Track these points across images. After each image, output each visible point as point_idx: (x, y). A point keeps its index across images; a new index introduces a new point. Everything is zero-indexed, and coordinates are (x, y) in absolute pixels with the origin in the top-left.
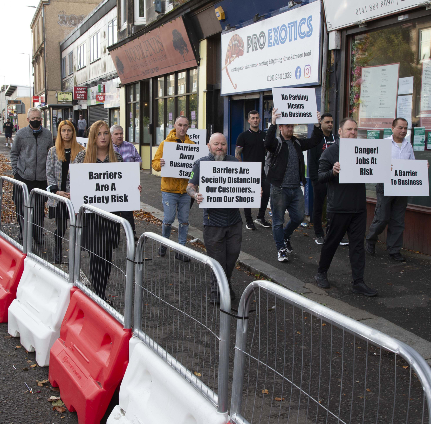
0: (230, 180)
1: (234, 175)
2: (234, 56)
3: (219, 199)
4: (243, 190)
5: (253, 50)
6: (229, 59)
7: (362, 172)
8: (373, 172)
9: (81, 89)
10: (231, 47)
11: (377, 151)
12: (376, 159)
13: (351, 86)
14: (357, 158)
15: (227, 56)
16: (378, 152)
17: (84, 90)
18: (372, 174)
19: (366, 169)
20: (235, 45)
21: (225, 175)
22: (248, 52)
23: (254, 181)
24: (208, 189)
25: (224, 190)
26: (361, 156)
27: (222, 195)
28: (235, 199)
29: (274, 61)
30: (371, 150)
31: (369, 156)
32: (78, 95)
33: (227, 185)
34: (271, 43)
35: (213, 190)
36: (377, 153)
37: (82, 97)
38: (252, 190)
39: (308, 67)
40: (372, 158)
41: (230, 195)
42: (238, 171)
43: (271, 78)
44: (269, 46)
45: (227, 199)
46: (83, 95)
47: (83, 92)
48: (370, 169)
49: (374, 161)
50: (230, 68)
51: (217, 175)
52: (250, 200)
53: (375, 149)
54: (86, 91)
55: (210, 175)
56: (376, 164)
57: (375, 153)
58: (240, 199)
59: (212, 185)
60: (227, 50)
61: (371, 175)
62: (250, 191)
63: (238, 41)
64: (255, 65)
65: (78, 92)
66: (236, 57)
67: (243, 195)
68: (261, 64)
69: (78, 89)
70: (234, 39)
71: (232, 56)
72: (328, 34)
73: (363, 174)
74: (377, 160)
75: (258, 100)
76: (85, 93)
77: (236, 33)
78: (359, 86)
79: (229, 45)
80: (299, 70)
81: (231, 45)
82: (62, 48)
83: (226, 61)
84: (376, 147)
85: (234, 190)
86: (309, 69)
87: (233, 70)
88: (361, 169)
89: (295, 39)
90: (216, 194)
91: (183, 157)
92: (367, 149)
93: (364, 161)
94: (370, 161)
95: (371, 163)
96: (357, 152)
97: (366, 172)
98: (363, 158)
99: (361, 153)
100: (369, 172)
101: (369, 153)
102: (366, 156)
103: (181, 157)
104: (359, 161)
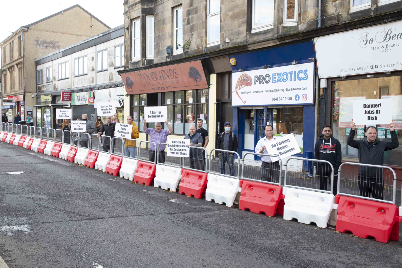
0: (178, 146)
1: (180, 144)
2: (244, 85)
3: (174, 153)
4: (183, 150)
5: (260, 83)
6: (238, 87)
7: (369, 118)
8: (377, 118)
9: (67, 94)
10: (241, 81)
13: (334, 106)
15: (237, 85)
17: (69, 94)
20: (244, 80)
21: (176, 144)
22: (255, 84)
23: (187, 146)
24: (171, 149)
25: (176, 150)
26: (368, 109)
27: (175, 152)
28: (180, 153)
29: (278, 91)
31: (375, 109)
32: (64, 97)
33: (177, 148)
34: (275, 81)
35: (172, 150)
36: (381, 107)
37: (67, 99)
38: (186, 150)
39: (305, 95)
40: (377, 110)
41: (178, 152)
42: (181, 142)
43: (274, 99)
44: (273, 82)
45: (177, 153)
46: (68, 98)
47: (68, 96)
48: (375, 116)
49: (378, 112)
50: (239, 92)
51: (174, 144)
52: (185, 154)
53: (379, 105)
54: (71, 95)
55: (171, 144)
58: (181, 153)
59: (172, 148)
60: (237, 82)
62: (185, 151)
63: (247, 77)
64: (262, 92)
65: (65, 95)
66: (245, 86)
67: (183, 152)
68: (266, 91)
69: (65, 94)
70: (243, 76)
71: (241, 85)
72: (319, 80)
75: (263, 110)
76: (70, 96)
77: (245, 73)
78: (338, 106)
79: (239, 79)
80: (298, 96)
81: (241, 79)
82: (38, 63)
83: (236, 88)
85: (180, 150)
86: (306, 96)
87: (242, 93)
88: (368, 117)
89: (295, 80)
90: (173, 151)
91: (122, 129)
92: (373, 105)
93: (370, 112)
94: (375, 112)
95: (376, 113)
96: (365, 107)
97: (372, 118)
98: (370, 110)
99: (368, 107)
100: (374, 118)
101: (374, 108)
102: (372, 109)
103: (121, 129)
104: (366, 112)
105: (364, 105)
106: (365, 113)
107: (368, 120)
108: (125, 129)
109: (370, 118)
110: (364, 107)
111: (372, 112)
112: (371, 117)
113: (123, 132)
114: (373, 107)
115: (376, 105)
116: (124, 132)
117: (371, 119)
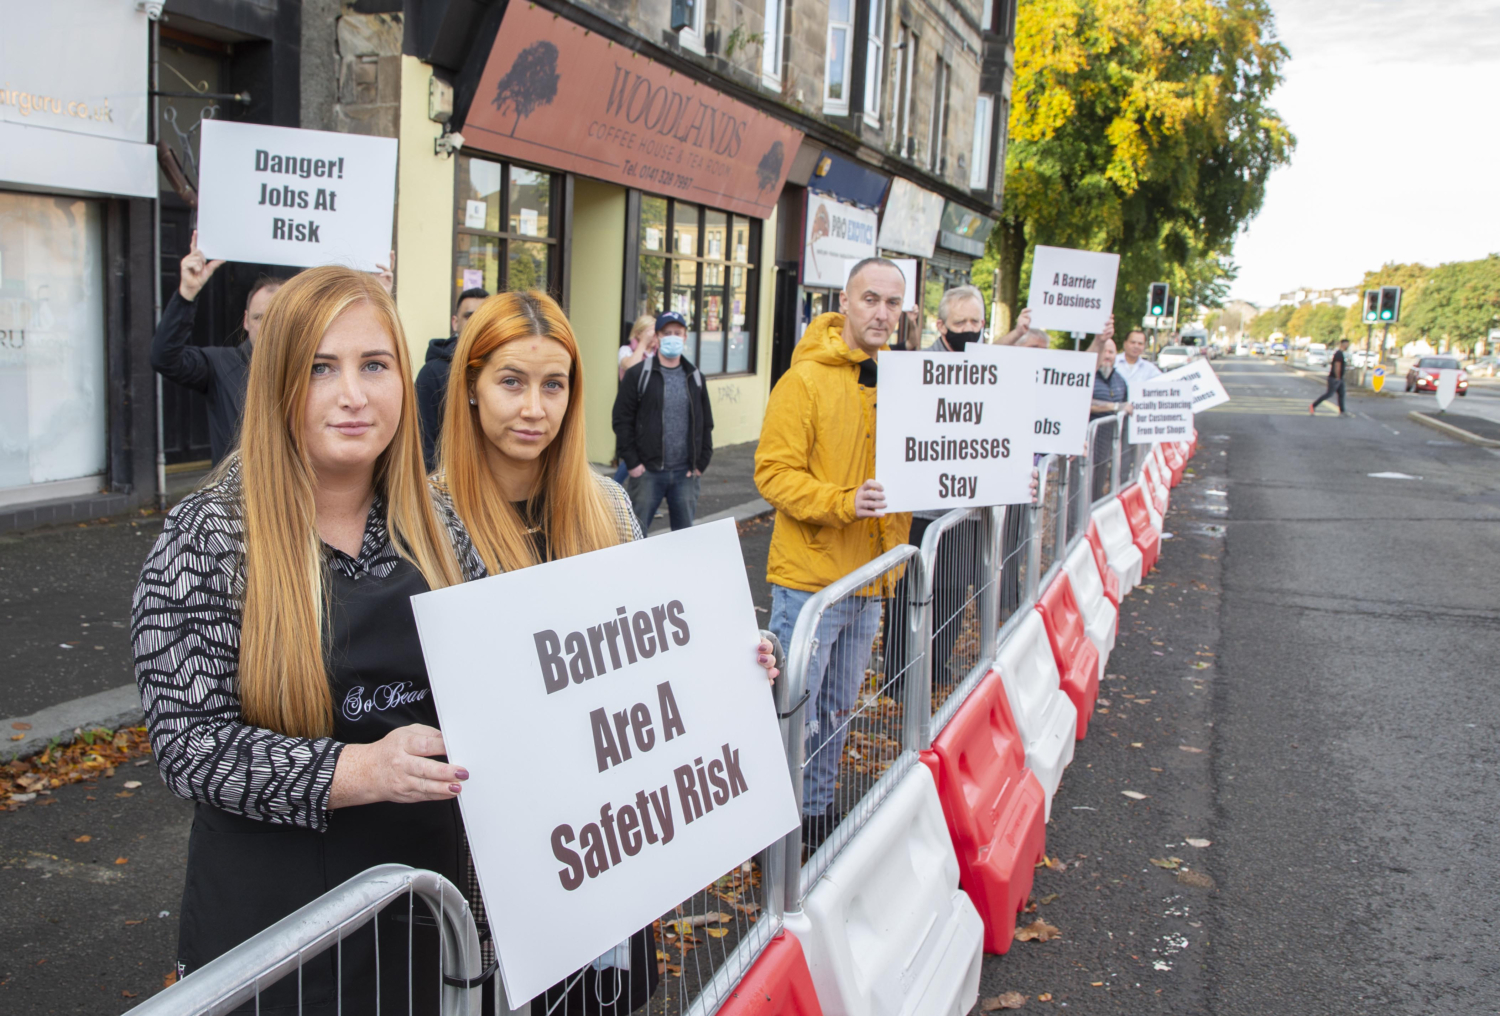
0: (1162, 405)
1: (1164, 399)
4: (1174, 418)
7: (279, 228)
8: (319, 233)
11: (340, 170)
12: (333, 195)
14: (264, 187)
16: (344, 174)
18: (317, 240)
19: (295, 224)
21: (1155, 399)
25: (1155, 419)
26: (277, 181)
27: (1153, 425)
28: (1166, 431)
30: (316, 167)
31: (312, 185)
33: (1158, 412)
35: (1143, 419)
36: (340, 177)
38: (1183, 418)
40: (321, 192)
41: (1161, 425)
42: (1169, 393)
48: (311, 224)
49: (325, 201)
51: (1147, 400)
52: (1181, 431)
53: (332, 164)
56: (332, 208)
57: (330, 175)
58: (1171, 431)
61: (314, 242)
62: (1181, 420)
67: (1175, 424)
73: (283, 237)
74: (336, 199)
84: (335, 159)
85: (1165, 418)
88: (276, 221)
90: (1147, 425)
91: (948, 412)
92: (302, 160)
93: (288, 197)
94: (312, 199)
95: (317, 207)
96: (265, 169)
97: (295, 233)
98: (286, 188)
99: (280, 171)
100: (306, 232)
101: (308, 175)
102: (295, 182)
103: (940, 417)
104: (268, 196)
105: (259, 153)
106: (263, 202)
107: (275, 236)
108: (973, 413)
109: (286, 229)
110: (258, 168)
111: (297, 200)
112: (291, 226)
113: (956, 449)
114: (302, 170)
115: (319, 164)
116: (964, 444)
117: (290, 238)
